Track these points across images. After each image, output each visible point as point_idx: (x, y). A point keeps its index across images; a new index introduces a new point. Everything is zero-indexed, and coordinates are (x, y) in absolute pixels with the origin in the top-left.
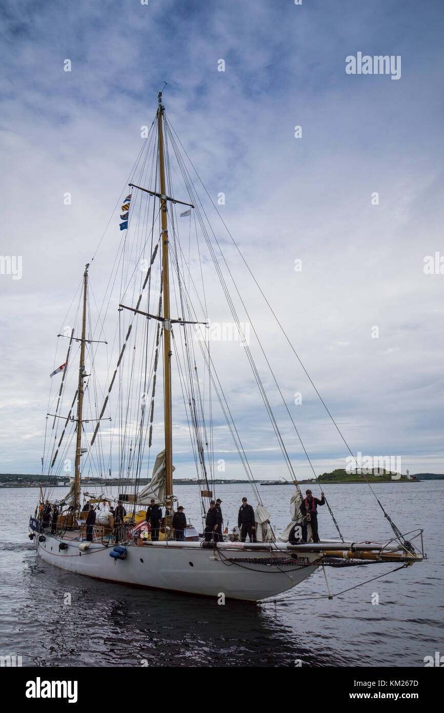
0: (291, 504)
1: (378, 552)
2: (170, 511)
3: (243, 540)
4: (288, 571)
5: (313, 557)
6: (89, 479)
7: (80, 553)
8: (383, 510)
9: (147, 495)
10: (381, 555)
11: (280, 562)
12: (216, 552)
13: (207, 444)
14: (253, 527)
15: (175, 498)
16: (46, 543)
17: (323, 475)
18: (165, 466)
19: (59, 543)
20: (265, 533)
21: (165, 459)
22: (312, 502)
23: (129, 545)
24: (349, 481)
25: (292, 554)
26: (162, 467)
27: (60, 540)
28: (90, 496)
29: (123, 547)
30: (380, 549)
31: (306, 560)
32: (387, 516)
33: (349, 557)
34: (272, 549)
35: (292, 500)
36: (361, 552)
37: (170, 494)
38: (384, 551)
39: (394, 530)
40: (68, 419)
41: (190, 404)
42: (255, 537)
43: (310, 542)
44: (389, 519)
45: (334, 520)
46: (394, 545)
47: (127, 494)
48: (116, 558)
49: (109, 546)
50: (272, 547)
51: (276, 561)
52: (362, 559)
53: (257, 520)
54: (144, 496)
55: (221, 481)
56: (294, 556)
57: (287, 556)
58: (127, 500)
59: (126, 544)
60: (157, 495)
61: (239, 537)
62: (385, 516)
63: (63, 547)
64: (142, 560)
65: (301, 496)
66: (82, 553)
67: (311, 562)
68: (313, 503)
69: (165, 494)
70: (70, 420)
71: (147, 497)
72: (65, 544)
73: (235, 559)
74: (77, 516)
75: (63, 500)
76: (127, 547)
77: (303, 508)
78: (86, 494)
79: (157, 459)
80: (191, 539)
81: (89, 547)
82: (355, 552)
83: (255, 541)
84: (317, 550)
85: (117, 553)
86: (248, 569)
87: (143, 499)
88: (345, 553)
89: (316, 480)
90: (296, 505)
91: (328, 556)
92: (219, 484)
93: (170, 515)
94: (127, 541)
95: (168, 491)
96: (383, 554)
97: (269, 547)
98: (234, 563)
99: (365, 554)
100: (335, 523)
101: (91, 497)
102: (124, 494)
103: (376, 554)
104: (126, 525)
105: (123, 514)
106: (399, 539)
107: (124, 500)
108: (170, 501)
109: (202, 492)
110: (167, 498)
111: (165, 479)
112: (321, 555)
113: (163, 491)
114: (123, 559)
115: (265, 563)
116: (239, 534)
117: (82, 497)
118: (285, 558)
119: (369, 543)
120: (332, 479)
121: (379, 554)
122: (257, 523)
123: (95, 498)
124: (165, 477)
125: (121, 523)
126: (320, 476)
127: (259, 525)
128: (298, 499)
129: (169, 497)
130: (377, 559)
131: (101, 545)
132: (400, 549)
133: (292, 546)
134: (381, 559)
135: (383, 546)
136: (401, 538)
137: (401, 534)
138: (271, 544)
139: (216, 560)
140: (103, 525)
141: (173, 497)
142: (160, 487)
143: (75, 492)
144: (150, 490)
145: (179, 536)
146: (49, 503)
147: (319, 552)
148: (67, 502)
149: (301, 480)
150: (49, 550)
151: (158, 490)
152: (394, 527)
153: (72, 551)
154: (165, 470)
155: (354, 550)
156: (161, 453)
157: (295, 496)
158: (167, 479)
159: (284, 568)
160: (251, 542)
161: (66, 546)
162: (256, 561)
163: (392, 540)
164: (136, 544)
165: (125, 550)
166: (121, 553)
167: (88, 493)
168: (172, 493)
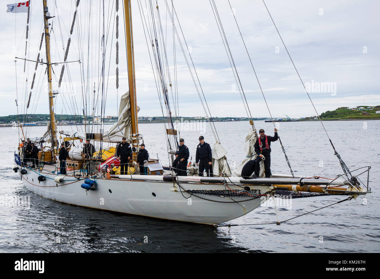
0: (246, 142)
1: (325, 186)
2: (136, 148)
3: (201, 175)
4: (241, 201)
5: (264, 190)
6: (111, 117)
7: (57, 184)
8: (334, 149)
9: (115, 133)
10: (327, 189)
11: (234, 194)
12: (176, 185)
13: (171, 85)
14: (210, 163)
15: (140, 136)
16: (28, 175)
17: (326, 113)
18: (129, 107)
19: (38, 176)
20: (221, 168)
21: (129, 100)
22: (265, 140)
23: (98, 178)
24: (349, 118)
25: (245, 187)
26: (127, 107)
27: (38, 173)
28: (65, 134)
29: (93, 180)
30: (327, 184)
31: (258, 192)
32: (337, 154)
33: (298, 190)
34: (226, 182)
35: (247, 138)
36: (309, 186)
37: (135, 133)
38: (331, 186)
39: (343, 167)
40: (37, 63)
41: (153, 45)
42: (212, 172)
43: (262, 177)
44: (339, 157)
45: (286, 157)
46: (341, 181)
47: (93, 133)
48: (88, 189)
49: (81, 178)
50: (226, 181)
51: (230, 193)
52: (309, 192)
53: (214, 156)
54: (112, 134)
55: (231, 118)
56: (247, 189)
57: (240, 189)
58: (94, 138)
59: (95, 177)
60: (124, 133)
61: (198, 172)
62: (335, 154)
63: (42, 179)
64: (110, 191)
65: (256, 134)
66: (58, 185)
67: (262, 194)
68: (267, 141)
69: (131, 132)
70: (39, 63)
71: (115, 135)
72: (44, 177)
73: (193, 190)
74: (56, 152)
75: (42, 138)
76: (96, 180)
77: (257, 146)
78: (62, 133)
79: (122, 100)
80: (154, 173)
81: (64, 179)
82: (303, 186)
83: (212, 176)
84: (268, 184)
85: (87, 185)
86: (205, 199)
87: (111, 137)
88: (294, 187)
89: (318, 117)
90: (250, 143)
91: (278, 189)
92: (229, 121)
93: (136, 152)
94: (96, 175)
95: (134, 130)
96: (329, 188)
97: (223, 181)
98: (192, 194)
99: (312, 188)
100: (287, 160)
101: (67, 135)
102: (90, 133)
103: (323, 188)
104: (95, 161)
105: (91, 151)
106: (347, 175)
107: (91, 138)
108: (136, 138)
109: (167, 130)
110: (133, 136)
111: (130, 119)
112: (272, 188)
113: (129, 130)
114: (93, 190)
115: (220, 194)
116: (198, 169)
117: (58, 135)
118: (239, 191)
119: (318, 178)
120: (333, 116)
121: (326, 188)
122: (214, 159)
123: (69, 136)
124: (131, 117)
125: (90, 159)
126: (323, 114)
127: (216, 161)
128: (253, 137)
129: (134, 135)
130: (324, 192)
131: (74, 178)
132: (346, 184)
133: (244, 180)
134: (327, 193)
135: (330, 181)
136: (348, 174)
137: (348, 171)
138: (225, 178)
139: (176, 191)
140: (77, 160)
141: (138, 135)
142: (126, 126)
143: (52, 130)
144: (117, 129)
145: (144, 171)
146: (30, 140)
147: (270, 185)
148: (45, 139)
149: (305, 117)
150: (31, 181)
151: (124, 129)
152: (342, 164)
153: (49, 183)
154: (130, 110)
155: (302, 184)
156: (126, 94)
157: (250, 135)
158: (132, 118)
159: (237, 199)
160: (208, 176)
161: (44, 179)
162: (211, 193)
163: (339, 176)
164: (104, 177)
165: (95, 182)
166: (92, 185)
167: (63, 132)
168: (138, 132)
